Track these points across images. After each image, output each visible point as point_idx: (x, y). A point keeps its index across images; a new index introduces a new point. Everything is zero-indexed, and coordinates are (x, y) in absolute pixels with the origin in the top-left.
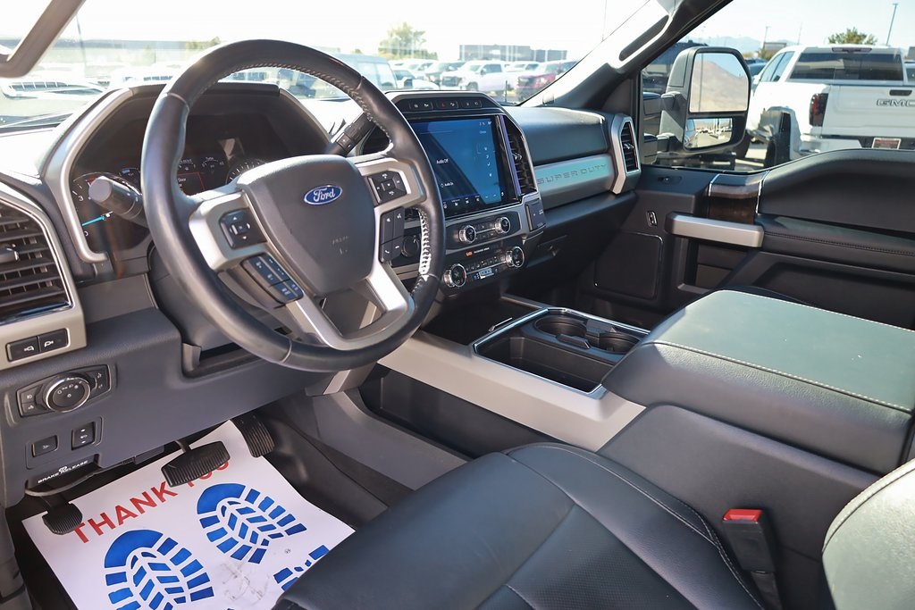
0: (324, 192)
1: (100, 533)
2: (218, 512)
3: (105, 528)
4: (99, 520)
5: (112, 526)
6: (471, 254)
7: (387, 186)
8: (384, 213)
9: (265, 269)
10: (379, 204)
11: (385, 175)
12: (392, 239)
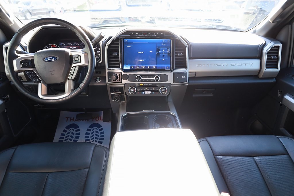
0: (51, 58)
1: (70, 121)
2: (92, 129)
3: (72, 120)
4: (72, 118)
5: (73, 121)
6: (142, 85)
7: (76, 59)
8: (74, 67)
9: (29, 74)
10: (73, 64)
11: (76, 56)
12: (73, 74)
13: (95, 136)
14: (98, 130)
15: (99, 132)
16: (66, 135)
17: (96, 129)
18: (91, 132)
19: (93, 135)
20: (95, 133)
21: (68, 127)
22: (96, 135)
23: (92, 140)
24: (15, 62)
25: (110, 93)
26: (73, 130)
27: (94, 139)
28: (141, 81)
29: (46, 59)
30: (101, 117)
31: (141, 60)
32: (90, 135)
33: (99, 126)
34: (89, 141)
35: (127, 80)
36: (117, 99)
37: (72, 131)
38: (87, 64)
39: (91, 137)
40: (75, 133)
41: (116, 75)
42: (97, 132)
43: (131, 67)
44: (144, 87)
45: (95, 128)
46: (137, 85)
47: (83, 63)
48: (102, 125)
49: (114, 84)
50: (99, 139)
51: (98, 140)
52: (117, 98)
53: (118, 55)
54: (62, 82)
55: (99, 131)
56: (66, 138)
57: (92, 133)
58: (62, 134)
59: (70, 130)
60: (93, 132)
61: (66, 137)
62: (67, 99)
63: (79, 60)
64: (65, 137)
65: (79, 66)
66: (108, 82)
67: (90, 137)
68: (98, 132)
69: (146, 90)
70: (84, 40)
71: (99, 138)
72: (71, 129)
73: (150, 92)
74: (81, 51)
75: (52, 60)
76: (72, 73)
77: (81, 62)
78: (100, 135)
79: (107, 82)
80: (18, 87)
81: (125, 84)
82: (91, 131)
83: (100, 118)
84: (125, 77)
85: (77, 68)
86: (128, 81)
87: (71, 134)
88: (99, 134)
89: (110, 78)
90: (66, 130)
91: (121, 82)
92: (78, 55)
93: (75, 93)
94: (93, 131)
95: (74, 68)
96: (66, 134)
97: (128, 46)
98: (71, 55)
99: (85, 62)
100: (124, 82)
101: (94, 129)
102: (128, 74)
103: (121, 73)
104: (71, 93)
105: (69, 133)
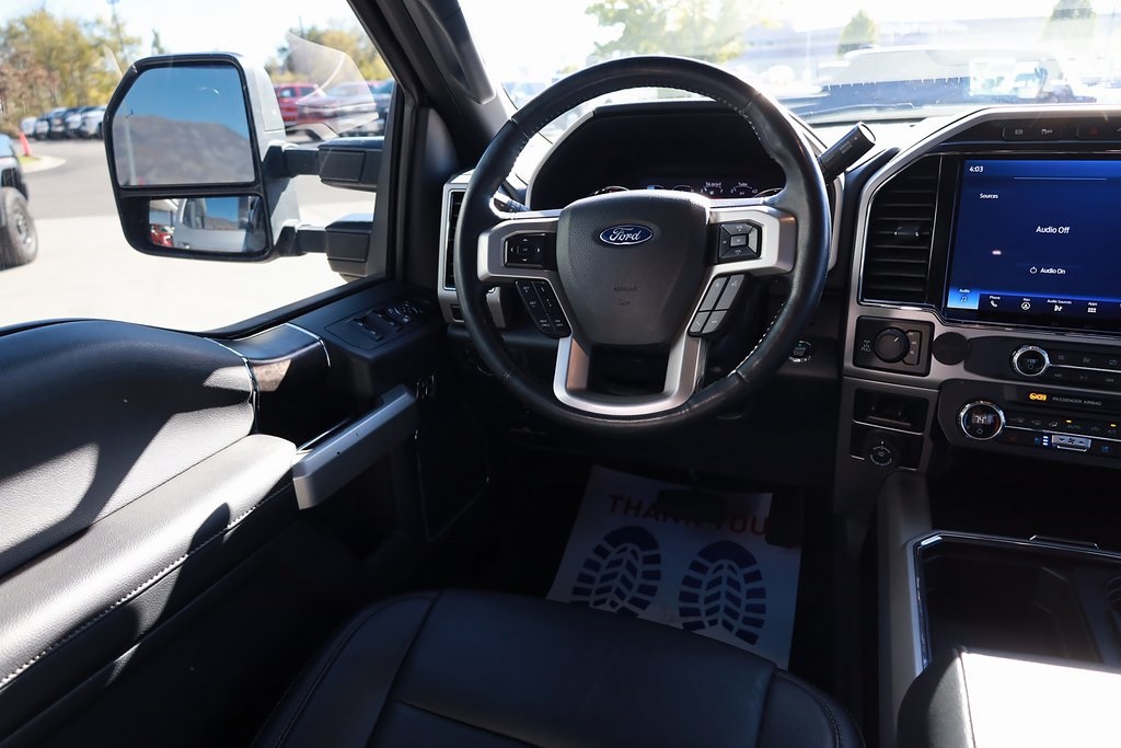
0: (626, 232)
1: (625, 513)
3: (632, 512)
4: (635, 504)
5: (636, 515)
6: (1044, 397)
7: (735, 242)
8: (720, 276)
9: (531, 295)
10: (719, 263)
11: (740, 227)
12: (713, 310)
13: (723, 602)
14: (739, 578)
15: (746, 587)
16: (604, 571)
17: (730, 567)
18: (706, 578)
19: (717, 596)
20: (724, 588)
21: (615, 538)
22: (729, 596)
23: (710, 618)
24: (484, 241)
25: (848, 420)
26: (634, 553)
27: (721, 616)
28: (1041, 379)
29: (606, 236)
30: (754, 520)
31: (1052, 271)
32: (703, 593)
33: (745, 559)
34: (699, 619)
35: (961, 365)
36: (881, 454)
37: (627, 556)
38: (786, 267)
39: (707, 600)
40: (641, 567)
41: (905, 333)
42: (733, 583)
43: (984, 301)
44: (1052, 414)
45: (725, 562)
46: (1009, 395)
47: (769, 258)
48: (756, 557)
49: (882, 378)
50: (741, 618)
51: (738, 624)
52: (882, 449)
53: (925, 239)
54: (658, 341)
55: (741, 581)
56: (602, 581)
57: (711, 585)
58: (590, 564)
59: (619, 552)
60: (717, 581)
61: (606, 578)
62: (674, 420)
63: (753, 245)
64: (598, 576)
65: (747, 273)
66: (855, 364)
67: (701, 600)
68: (738, 583)
69: (1063, 428)
70: (787, 152)
71: (742, 612)
72: (624, 550)
73: (1083, 442)
74: (765, 204)
75: (629, 240)
76: (708, 305)
77: (757, 255)
78: (745, 601)
79: (848, 364)
80: (483, 345)
81: (944, 386)
82: (710, 571)
83: (749, 522)
84: (950, 349)
85: (735, 284)
86: (967, 368)
87: (622, 570)
88: (742, 595)
89: (866, 348)
90: (608, 547)
91: (923, 371)
92: (748, 222)
93: (713, 398)
94: (717, 575)
95: (718, 284)
96: (604, 563)
97: (982, 196)
98: (712, 221)
99: (781, 256)
100: (939, 371)
101: (721, 567)
102: (971, 332)
103: (931, 325)
104: (695, 397)
105: (617, 563)
